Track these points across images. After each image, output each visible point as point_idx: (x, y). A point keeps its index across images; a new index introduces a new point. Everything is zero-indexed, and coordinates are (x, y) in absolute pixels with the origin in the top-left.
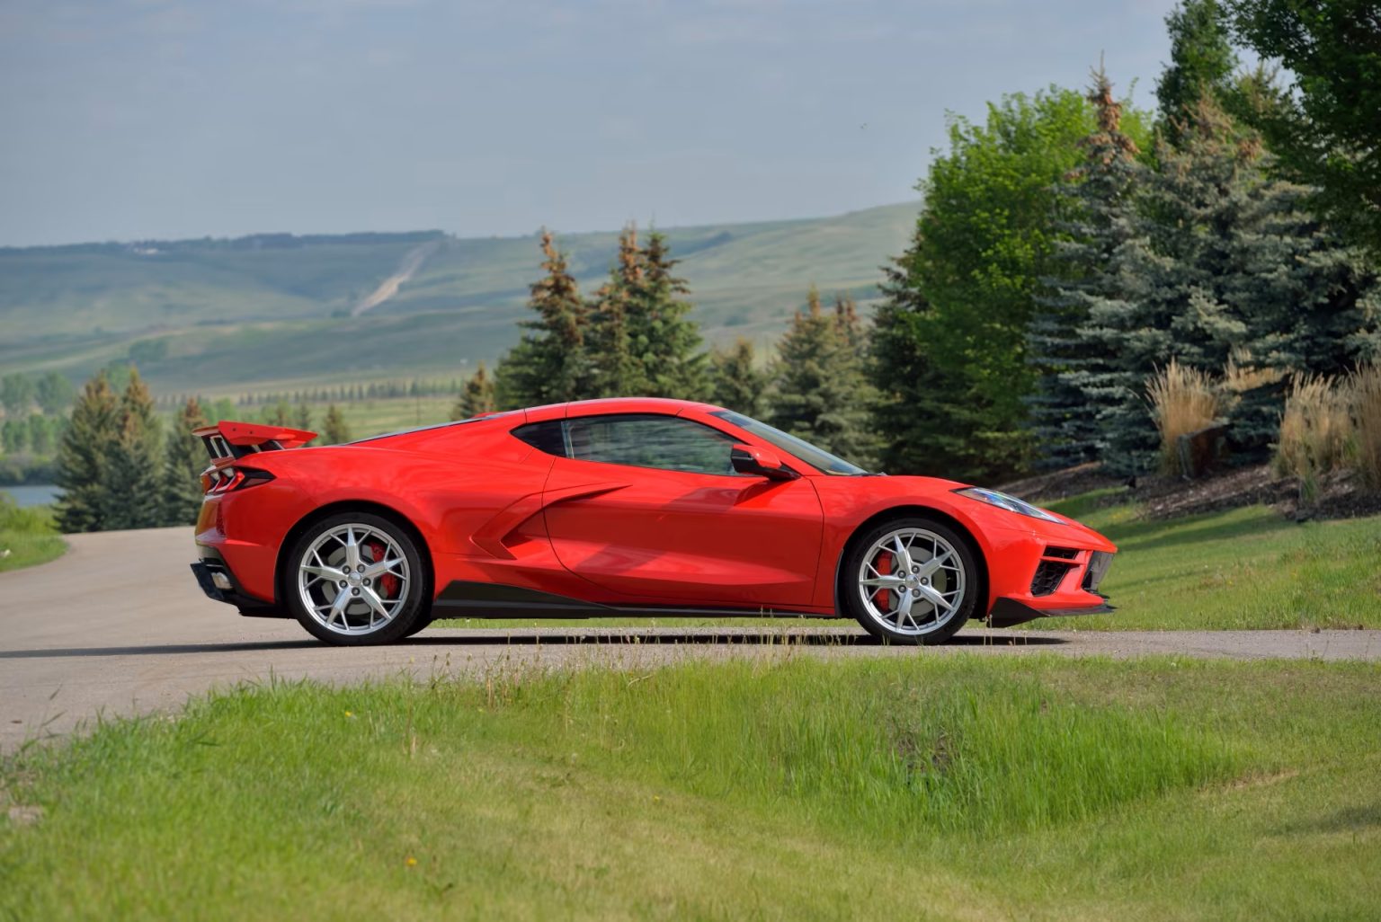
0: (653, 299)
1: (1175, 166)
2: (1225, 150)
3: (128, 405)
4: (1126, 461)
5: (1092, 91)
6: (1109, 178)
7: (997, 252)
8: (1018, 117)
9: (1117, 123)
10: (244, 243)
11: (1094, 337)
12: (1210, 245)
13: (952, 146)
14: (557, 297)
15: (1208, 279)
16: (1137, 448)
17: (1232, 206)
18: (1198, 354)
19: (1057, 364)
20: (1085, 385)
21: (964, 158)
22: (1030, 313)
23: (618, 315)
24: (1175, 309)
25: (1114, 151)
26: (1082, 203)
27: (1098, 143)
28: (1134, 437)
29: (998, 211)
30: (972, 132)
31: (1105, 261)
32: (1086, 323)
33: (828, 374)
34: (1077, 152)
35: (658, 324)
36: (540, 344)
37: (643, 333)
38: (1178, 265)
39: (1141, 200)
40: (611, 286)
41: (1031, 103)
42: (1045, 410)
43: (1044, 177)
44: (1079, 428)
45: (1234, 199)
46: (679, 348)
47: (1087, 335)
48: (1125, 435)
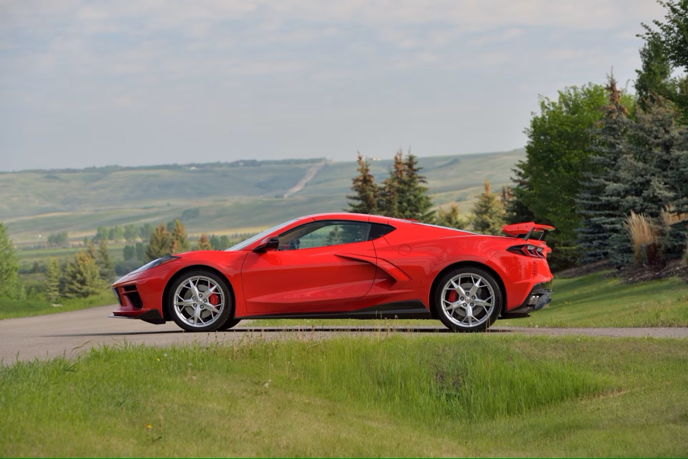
0: (410, 186)
1: (644, 120)
2: (668, 112)
3: (175, 237)
4: (621, 259)
5: (607, 85)
6: (615, 126)
7: (562, 161)
8: (573, 98)
9: (619, 100)
10: (235, 164)
11: (608, 201)
12: (660, 156)
13: (541, 111)
14: (364, 185)
15: (660, 173)
16: (626, 252)
17: (671, 138)
18: (655, 208)
19: (591, 213)
20: (604, 224)
21: (547, 117)
22: (578, 189)
23: (393, 193)
24: (644, 187)
25: (617, 113)
26: (602, 137)
27: (610, 110)
28: (625, 247)
29: (563, 141)
30: (551, 105)
31: (613, 165)
32: (604, 194)
33: (494, 222)
34: (601, 114)
35: (412, 197)
36: (357, 207)
37: (405, 202)
38: (646, 166)
39: (629, 136)
40: (390, 180)
41: (580, 91)
42: (585, 236)
43: (585, 126)
44: (601, 243)
45: (672, 135)
46: (422, 209)
47: (605, 200)
48: (620, 247)
